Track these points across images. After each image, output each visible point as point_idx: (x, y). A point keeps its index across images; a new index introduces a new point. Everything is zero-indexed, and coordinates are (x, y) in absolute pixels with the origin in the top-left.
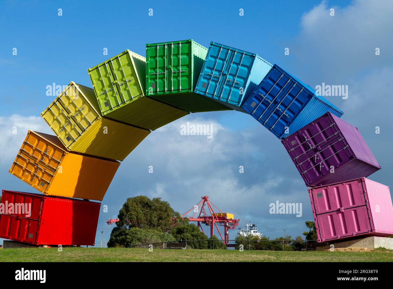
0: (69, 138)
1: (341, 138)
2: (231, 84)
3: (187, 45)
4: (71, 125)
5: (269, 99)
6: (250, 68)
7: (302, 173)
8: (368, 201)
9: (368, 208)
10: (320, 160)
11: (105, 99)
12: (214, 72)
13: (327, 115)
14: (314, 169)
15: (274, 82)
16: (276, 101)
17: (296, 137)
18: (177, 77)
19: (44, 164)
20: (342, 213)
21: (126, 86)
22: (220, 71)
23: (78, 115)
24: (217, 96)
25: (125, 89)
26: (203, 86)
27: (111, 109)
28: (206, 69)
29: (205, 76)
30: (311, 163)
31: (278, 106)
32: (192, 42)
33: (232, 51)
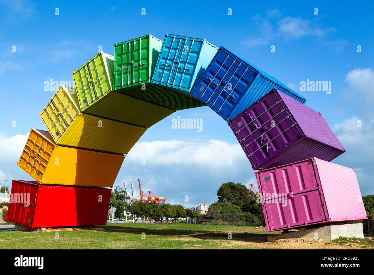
0: (58, 134)
1: (288, 115)
2: (182, 71)
3: (146, 40)
4: (60, 122)
5: (215, 81)
6: (198, 53)
7: (249, 156)
8: (320, 185)
9: (321, 194)
10: (266, 141)
11: (84, 97)
12: (168, 62)
13: (273, 92)
14: (261, 150)
15: (221, 64)
16: (223, 83)
17: (242, 118)
18: (138, 71)
19: (40, 156)
20: (292, 199)
21: (99, 84)
22: (172, 60)
23: (64, 113)
24: (170, 84)
25: (98, 86)
26: (159, 76)
27: (88, 105)
28: (161, 60)
29: (161, 67)
30: (258, 145)
31: (225, 88)
32: (150, 37)
33: (183, 39)
